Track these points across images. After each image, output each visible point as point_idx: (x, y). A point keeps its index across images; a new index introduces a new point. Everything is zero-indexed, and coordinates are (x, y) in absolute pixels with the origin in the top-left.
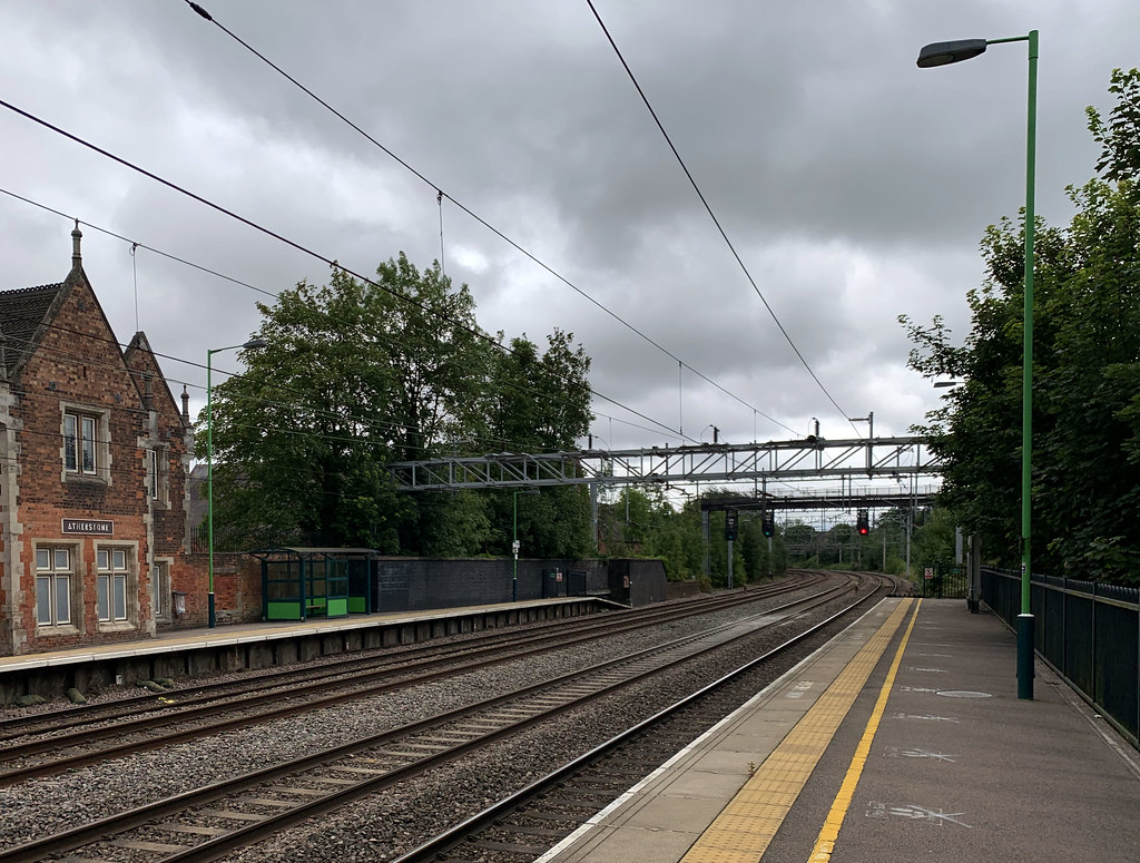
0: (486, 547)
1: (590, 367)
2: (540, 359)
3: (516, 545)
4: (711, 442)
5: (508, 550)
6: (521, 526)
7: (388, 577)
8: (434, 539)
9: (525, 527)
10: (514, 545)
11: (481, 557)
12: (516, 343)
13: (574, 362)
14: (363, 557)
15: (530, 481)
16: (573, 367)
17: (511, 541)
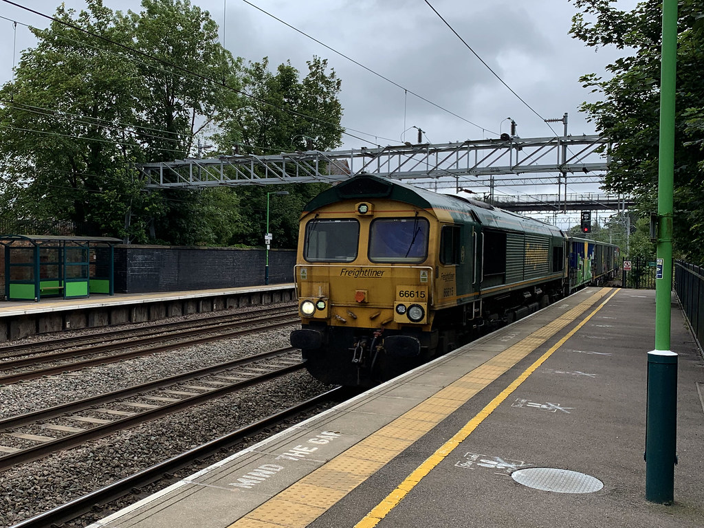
0: (238, 238)
1: (341, 87)
2: (300, 81)
3: (269, 237)
4: (415, 142)
5: (262, 242)
6: (274, 221)
7: (137, 263)
8: (183, 231)
9: (276, 222)
10: (266, 237)
11: (236, 247)
12: (281, 69)
13: (328, 83)
14: (107, 245)
15: (259, 180)
16: (327, 88)
17: (264, 233)
